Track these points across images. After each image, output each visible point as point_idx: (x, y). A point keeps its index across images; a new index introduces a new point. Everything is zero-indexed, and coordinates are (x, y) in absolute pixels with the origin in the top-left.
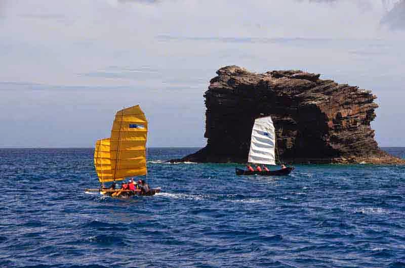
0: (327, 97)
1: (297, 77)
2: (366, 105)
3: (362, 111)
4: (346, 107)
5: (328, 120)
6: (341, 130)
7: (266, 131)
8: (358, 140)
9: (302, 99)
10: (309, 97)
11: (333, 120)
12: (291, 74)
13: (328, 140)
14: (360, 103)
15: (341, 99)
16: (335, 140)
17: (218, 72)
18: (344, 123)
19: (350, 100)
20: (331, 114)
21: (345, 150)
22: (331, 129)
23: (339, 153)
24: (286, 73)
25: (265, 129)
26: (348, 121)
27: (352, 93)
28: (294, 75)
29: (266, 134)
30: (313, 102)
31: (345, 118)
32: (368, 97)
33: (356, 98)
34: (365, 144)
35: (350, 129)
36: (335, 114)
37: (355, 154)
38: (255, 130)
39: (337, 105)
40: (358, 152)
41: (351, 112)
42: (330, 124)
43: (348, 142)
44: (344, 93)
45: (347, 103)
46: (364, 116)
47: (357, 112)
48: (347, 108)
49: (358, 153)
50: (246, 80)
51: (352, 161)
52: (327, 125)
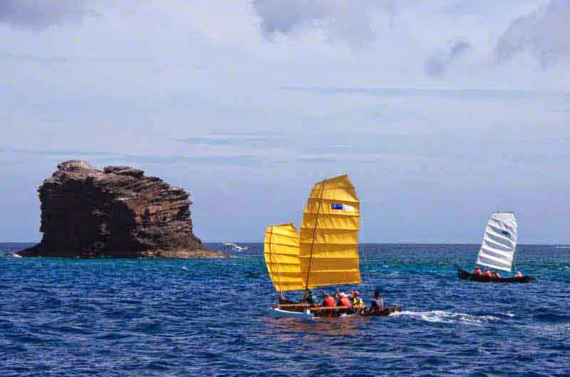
0: (134, 194)
1: (123, 174)
2: (179, 202)
3: (173, 207)
4: (155, 203)
5: (136, 216)
6: (149, 226)
7: (505, 229)
8: (166, 234)
9: (114, 195)
10: (120, 194)
11: (141, 216)
12: (119, 170)
13: (136, 235)
14: (171, 200)
15: (150, 196)
16: (143, 235)
17: (59, 167)
18: (152, 219)
19: (159, 197)
20: (140, 211)
21: (152, 244)
22: (139, 224)
23: (146, 248)
24: (115, 169)
25: (504, 227)
26: (157, 217)
27: (163, 190)
28: (120, 172)
29: (505, 233)
30: (122, 199)
31: (153, 214)
32: (181, 195)
33: (166, 195)
34: (173, 239)
35: (158, 224)
36: (144, 210)
37: (162, 249)
38: (490, 226)
39: (146, 201)
40: (166, 246)
41: (161, 208)
42: (138, 219)
43: (156, 237)
44: (153, 191)
45: (157, 200)
46: (176, 212)
47: (168, 208)
48: (157, 205)
49: (166, 248)
50: (76, 176)
51: (158, 255)
52: (134, 220)
